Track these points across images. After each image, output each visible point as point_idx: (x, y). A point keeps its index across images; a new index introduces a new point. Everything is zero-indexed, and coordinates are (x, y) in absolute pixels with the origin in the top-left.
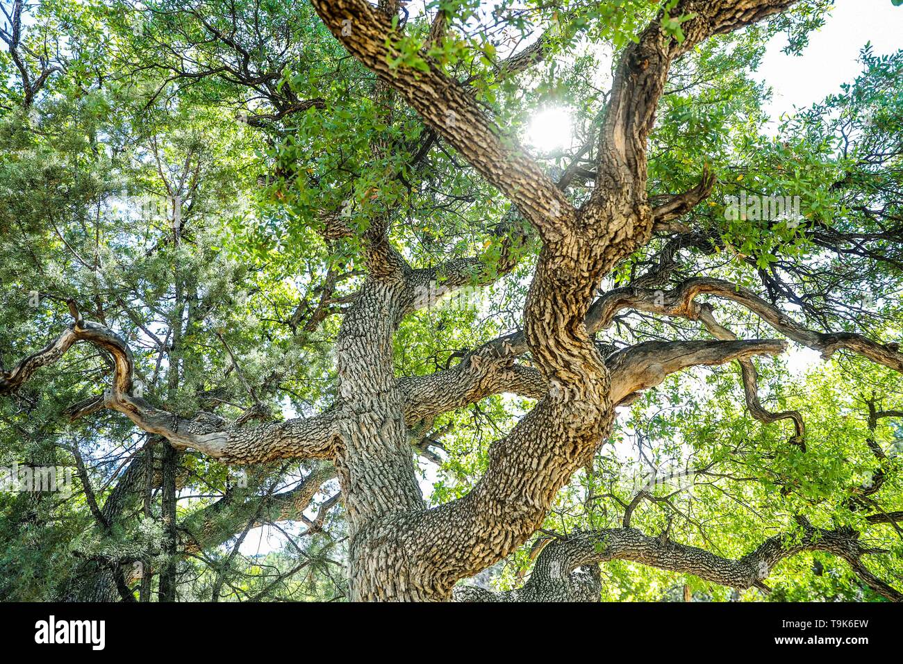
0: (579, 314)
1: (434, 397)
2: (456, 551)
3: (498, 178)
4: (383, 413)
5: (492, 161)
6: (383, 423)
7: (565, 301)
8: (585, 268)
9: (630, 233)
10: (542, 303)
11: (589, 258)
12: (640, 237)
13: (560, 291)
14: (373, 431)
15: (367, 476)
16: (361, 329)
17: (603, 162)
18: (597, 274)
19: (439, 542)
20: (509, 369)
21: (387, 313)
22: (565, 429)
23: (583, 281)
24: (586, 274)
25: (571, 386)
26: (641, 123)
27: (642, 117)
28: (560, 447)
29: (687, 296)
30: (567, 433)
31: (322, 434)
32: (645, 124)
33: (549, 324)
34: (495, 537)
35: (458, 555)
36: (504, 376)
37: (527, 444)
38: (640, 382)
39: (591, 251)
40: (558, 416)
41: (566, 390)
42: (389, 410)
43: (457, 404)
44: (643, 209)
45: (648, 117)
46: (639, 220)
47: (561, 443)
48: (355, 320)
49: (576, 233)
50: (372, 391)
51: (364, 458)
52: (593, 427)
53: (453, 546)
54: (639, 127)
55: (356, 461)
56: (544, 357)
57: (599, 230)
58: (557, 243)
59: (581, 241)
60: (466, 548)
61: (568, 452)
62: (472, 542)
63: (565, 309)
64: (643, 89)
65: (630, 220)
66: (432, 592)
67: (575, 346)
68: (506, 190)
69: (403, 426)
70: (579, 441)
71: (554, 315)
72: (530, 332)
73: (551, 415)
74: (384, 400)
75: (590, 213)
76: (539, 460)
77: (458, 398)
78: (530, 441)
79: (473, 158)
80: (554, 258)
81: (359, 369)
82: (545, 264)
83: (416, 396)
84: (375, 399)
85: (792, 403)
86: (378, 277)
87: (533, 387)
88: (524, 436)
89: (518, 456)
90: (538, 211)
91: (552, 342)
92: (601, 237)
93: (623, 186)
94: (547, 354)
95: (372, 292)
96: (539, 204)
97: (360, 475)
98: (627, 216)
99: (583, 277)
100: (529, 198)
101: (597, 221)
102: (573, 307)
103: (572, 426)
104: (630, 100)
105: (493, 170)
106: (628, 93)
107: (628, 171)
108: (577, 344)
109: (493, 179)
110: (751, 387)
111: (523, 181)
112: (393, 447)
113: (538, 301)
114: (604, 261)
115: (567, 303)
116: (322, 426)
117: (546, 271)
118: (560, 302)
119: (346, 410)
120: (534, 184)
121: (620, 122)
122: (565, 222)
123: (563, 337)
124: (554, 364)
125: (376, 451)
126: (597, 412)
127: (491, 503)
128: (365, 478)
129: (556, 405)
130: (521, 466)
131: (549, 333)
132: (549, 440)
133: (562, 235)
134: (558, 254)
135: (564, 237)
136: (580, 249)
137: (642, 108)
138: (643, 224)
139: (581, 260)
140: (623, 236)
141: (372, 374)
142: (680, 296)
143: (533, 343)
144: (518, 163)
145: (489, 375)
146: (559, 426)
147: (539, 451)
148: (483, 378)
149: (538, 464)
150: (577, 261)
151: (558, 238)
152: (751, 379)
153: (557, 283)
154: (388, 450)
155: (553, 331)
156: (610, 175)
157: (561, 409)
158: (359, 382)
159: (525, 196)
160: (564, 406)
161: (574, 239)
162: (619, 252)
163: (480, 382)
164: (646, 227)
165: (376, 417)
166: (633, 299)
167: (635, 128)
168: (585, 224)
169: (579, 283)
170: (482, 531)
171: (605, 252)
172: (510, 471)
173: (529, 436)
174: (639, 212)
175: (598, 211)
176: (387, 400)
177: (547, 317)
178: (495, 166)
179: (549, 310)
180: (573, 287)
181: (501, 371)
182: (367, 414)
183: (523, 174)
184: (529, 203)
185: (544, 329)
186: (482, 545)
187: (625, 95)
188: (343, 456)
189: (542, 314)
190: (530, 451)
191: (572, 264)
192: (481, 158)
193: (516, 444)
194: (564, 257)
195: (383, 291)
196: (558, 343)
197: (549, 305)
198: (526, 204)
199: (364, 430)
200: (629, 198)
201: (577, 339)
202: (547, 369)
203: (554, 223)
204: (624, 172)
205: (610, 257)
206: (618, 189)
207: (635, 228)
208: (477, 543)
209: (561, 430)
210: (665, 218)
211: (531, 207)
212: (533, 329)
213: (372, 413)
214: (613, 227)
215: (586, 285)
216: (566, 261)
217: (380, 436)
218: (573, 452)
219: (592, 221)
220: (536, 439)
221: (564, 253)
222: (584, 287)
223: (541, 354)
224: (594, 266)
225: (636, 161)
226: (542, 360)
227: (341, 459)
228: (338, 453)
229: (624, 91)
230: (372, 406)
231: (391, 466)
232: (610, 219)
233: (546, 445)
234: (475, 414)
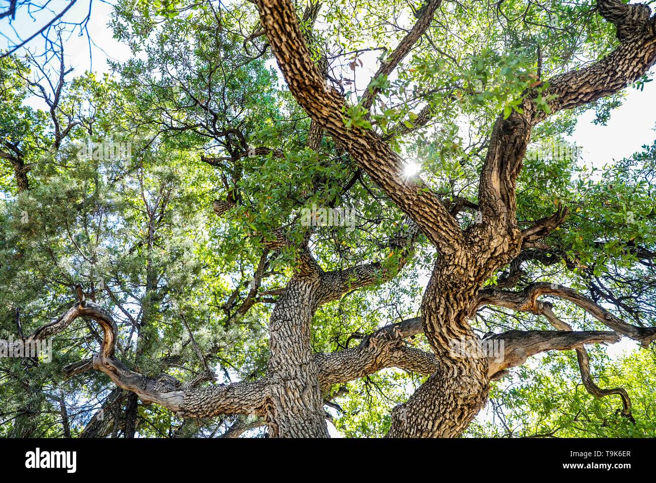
0: (465, 308)
1: (340, 369)
3: (409, 207)
4: (305, 381)
5: (405, 194)
6: (304, 388)
7: (455, 299)
8: (472, 274)
9: (506, 249)
10: (438, 300)
11: (475, 267)
12: (513, 252)
13: (452, 291)
14: (297, 394)
15: (292, 431)
16: (288, 315)
17: (484, 197)
18: (480, 279)
20: (399, 349)
21: (307, 304)
22: (454, 398)
23: (470, 284)
24: (473, 279)
25: (459, 364)
26: (512, 170)
27: (513, 166)
28: (450, 413)
29: (533, 296)
30: (456, 401)
31: (258, 395)
32: (514, 171)
33: (442, 316)
36: (395, 354)
37: (424, 409)
38: (507, 362)
39: (476, 262)
40: (449, 387)
41: (455, 367)
42: (308, 378)
43: (358, 375)
44: (515, 232)
45: (517, 166)
46: (512, 239)
47: (451, 409)
48: (284, 308)
49: (465, 248)
50: (296, 363)
51: (289, 415)
52: (477, 397)
54: (510, 172)
55: (284, 418)
56: (438, 341)
57: (483, 247)
58: (450, 256)
59: (469, 254)
61: (457, 416)
63: (455, 305)
64: (514, 146)
65: (506, 239)
67: (462, 333)
68: (414, 216)
69: (319, 391)
70: (466, 408)
71: (447, 309)
72: (427, 322)
73: (443, 387)
74: (305, 371)
75: (475, 234)
76: (433, 423)
77: (359, 371)
78: (426, 407)
79: (391, 192)
80: (448, 266)
81: (287, 345)
82: (441, 271)
83: (327, 368)
84: (298, 369)
86: (300, 277)
87: (415, 364)
88: (421, 402)
89: (417, 419)
90: (437, 231)
91: (444, 330)
92: (484, 252)
93: (500, 214)
94: (440, 339)
95: (296, 288)
96: (438, 226)
97: (287, 429)
98: (504, 237)
99: (470, 281)
100: (431, 222)
101: (481, 240)
102: (462, 303)
103: (461, 396)
104: (504, 153)
105: (406, 201)
106: (501, 149)
107: (503, 204)
108: (464, 332)
109: (405, 208)
110: (585, 368)
111: (427, 210)
112: (311, 408)
113: (435, 298)
114: (486, 269)
115: (457, 301)
116: (257, 389)
117: (442, 276)
118: (452, 299)
119: (276, 377)
120: (434, 212)
121: (496, 168)
122: (457, 240)
123: (453, 326)
124: (445, 347)
125: (299, 410)
126: (479, 385)
128: (290, 432)
129: (447, 379)
130: (419, 427)
131: (442, 323)
132: (441, 407)
133: (455, 250)
134: (451, 263)
135: (455, 251)
136: (468, 260)
137: (513, 159)
138: (516, 242)
139: (469, 268)
140: (501, 251)
141: (296, 350)
142: (527, 296)
143: (429, 330)
144: (424, 196)
145: (383, 353)
146: (450, 396)
147: (433, 415)
148: (377, 356)
149: (433, 426)
150: (466, 269)
151: (451, 251)
152: (585, 361)
153: (451, 285)
154: (308, 410)
155: (445, 321)
156: (490, 206)
157: (451, 382)
158: (286, 355)
159: (428, 220)
160: (454, 380)
161: (463, 253)
162: (497, 263)
163: (376, 358)
164: (517, 245)
165: (299, 383)
166: (493, 298)
167: (507, 173)
168: (471, 241)
169: (467, 286)
171: (487, 264)
172: (410, 431)
173: (425, 403)
174: (513, 234)
175: (481, 232)
176: (307, 370)
177: (441, 310)
178: (408, 199)
179: (443, 305)
180: (462, 288)
181: (392, 351)
182: (292, 381)
183: (427, 204)
184: (431, 225)
185: (438, 320)
187: (499, 150)
188: (273, 414)
189: (437, 308)
190: (426, 415)
191: (462, 271)
192: (398, 192)
193: (415, 409)
194: (456, 265)
195: (304, 287)
196: (449, 331)
197: (443, 301)
198: (428, 226)
199: (290, 393)
200: (504, 223)
201: (464, 328)
202: (440, 350)
203: (449, 241)
204: (500, 203)
205: (491, 266)
206: (496, 217)
207: (510, 245)
209: (452, 398)
210: (531, 238)
211: (432, 229)
212: (430, 319)
213: (297, 380)
214: (494, 244)
215: (472, 287)
216: (457, 269)
217: (302, 399)
218: (460, 417)
219: (477, 240)
220: (430, 406)
221: (456, 263)
222: (471, 288)
223: (436, 339)
224: (478, 273)
225: (508, 197)
226: (436, 344)
227: (271, 416)
228: (268, 412)
229: (498, 147)
230: (296, 375)
231: (311, 423)
232: (491, 238)
233: (439, 411)
234: (367, 383)
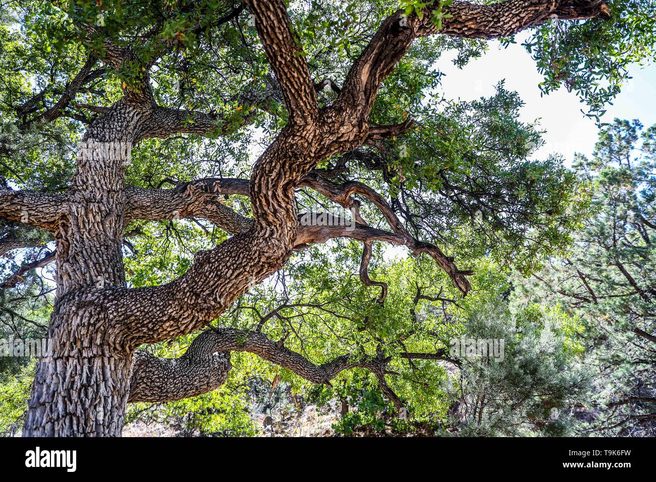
0: (295, 180)
1: (148, 206)
2: (149, 323)
3: (280, 66)
4: (110, 207)
5: (281, 51)
6: (108, 214)
7: (290, 167)
8: (313, 150)
9: (352, 138)
10: (274, 164)
11: (319, 145)
12: (356, 143)
13: (290, 160)
14: (98, 218)
15: (84, 252)
16: (107, 137)
17: (350, 84)
18: (319, 157)
19: (138, 314)
20: (213, 203)
21: (131, 131)
22: (259, 255)
23: (308, 159)
24: (313, 155)
25: (273, 227)
26: (383, 69)
27: (386, 66)
28: (251, 267)
29: (348, 192)
30: (260, 259)
31: (52, 209)
32: (385, 71)
33: (272, 180)
34: (183, 319)
35: (150, 325)
36: (209, 207)
37: (227, 259)
38: (312, 238)
39: (322, 140)
40: (257, 245)
41: (268, 228)
42: (114, 206)
43: (165, 217)
44: (365, 126)
45: (389, 68)
46: (360, 132)
47: (252, 264)
48: (104, 128)
49: (316, 125)
50: (105, 187)
51: (85, 237)
52: (279, 258)
53: (148, 318)
54: (381, 71)
55: (78, 238)
56: (260, 201)
57: (333, 129)
58: (300, 127)
59: (318, 131)
60: (158, 322)
61: (256, 271)
62: (165, 319)
63: (288, 173)
64: (394, 48)
65: (355, 129)
66: (120, 349)
67: (284, 201)
68: (281, 76)
69: (122, 221)
70: (266, 266)
71: (279, 175)
72: (257, 181)
73: (251, 243)
74: (112, 198)
75: (330, 115)
76: (233, 272)
77: (168, 213)
78: (230, 257)
79: (268, 43)
80: (294, 136)
81: (98, 167)
82: (286, 138)
83: (135, 202)
84: (105, 194)
85: (380, 277)
86: (131, 102)
88: (227, 252)
89: (219, 266)
90: (297, 100)
91: (270, 193)
92: (332, 134)
93: (358, 105)
94: (263, 200)
95: (123, 111)
96: (299, 95)
97: (79, 249)
98: (354, 126)
99: (310, 156)
100: (295, 88)
101: (333, 122)
102: (294, 174)
103: (266, 254)
104: (382, 51)
105: (279, 59)
106: (382, 46)
107: (364, 97)
108: (286, 200)
109: (275, 65)
110: (366, 261)
111: (295, 75)
112: (111, 235)
113: (271, 162)
114: (327, 150)
115: (291, 169)
116: (53, 203)
117: (285, 143)
118: (287, 167)
119: (78, 196)
120: (301, 79)
121: (370, 62)
122: (312, 114)
123: (280, 192)
124: (266, 208)
125: (97, 234)
126: (284, 249)
127: (188, 294)
128: (82, 253)
129: (258, 237)
130: (219, 273)
131: (270, 186)
132: (245, 260)
133: (306, 122)
134: (298, 134)
135: (307, 124)
136: (315, 136)
137: (388, 60)
138: (362, 135)
139: (313, 144)
140: (346, 139)
141: (107, 175)
143: (256, 190)
144: (298, 60)
145: (197, 203)
146: (256, 252)
147: (235, 266)
148: (190, 204)
149: (232, 275)
150: (310, 144)
151: (303, 123)
152: (368, 256)
153: (290, 154)
154: (107, 236)
155: (273, 186)
156: (352, 94)
157: (261, 241)
158: (96, 177)
159: (293, 85)
160: (264, 239)
161: (313, 128)
162: (339, 148)
163: (188, 205)
164: (362, 138)
165: (103, 208)
166: (314, 182)
167: (378, 71)
168: (324, 120)
169: (305, 159)
170: (175, 312)
171: (330, 145)
172: (210, 274)
173: (231, 253)
174: (362, 127)
175: (336, 116)
176: (115, 198)
177: (274, 174)
178: (282, 56)
179: (276, 170)
180: (300, 160)
181: (206, 202)
182: (96, 205)
183: (298, 69)
184: (293, 91)
185: (268, 182)
186: (172, 322)
187: (380, 46)
188: (66, 232)
189: (271, 171)
190: (229, 264)
191: (306, 145)
192: (274, 46)
193: (219, 257)
194: (302, 137)
195: (132, 113)
196: (274, 196)
197: (278, 167)
198: (291, 91)
199: (90, 216)
200: (358, 115)
201: (288, 197)
202: (259, 210)
203: (304, 112)
204: (362, 96)
205: (332, 149)
206: (354, 106)
207: (356, 136)
208: (168, 320)
209: (256, 255)
210: (375, 137)
211: (293, 95)
212: (260, 180)
213: (101, 205)
214: (343, 130)
215: (309, 162)
216: (302, 141)
217: (102, 224)
218: (258, 273)
219: (329, 121)
220: (235, 257)
221: (303, 135)
222: (307, 163)
223: (259, 199)
224: (319, 151)
225: (370, 92)
226: (258, 203)
227: (63, 233)
228: (61, 228)
229: (380, 43)
230: (102, 199)
231: (107, 249)
232: (342, 124)
233: (241, 263)
